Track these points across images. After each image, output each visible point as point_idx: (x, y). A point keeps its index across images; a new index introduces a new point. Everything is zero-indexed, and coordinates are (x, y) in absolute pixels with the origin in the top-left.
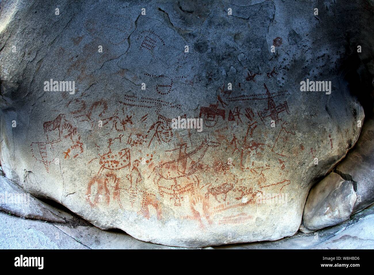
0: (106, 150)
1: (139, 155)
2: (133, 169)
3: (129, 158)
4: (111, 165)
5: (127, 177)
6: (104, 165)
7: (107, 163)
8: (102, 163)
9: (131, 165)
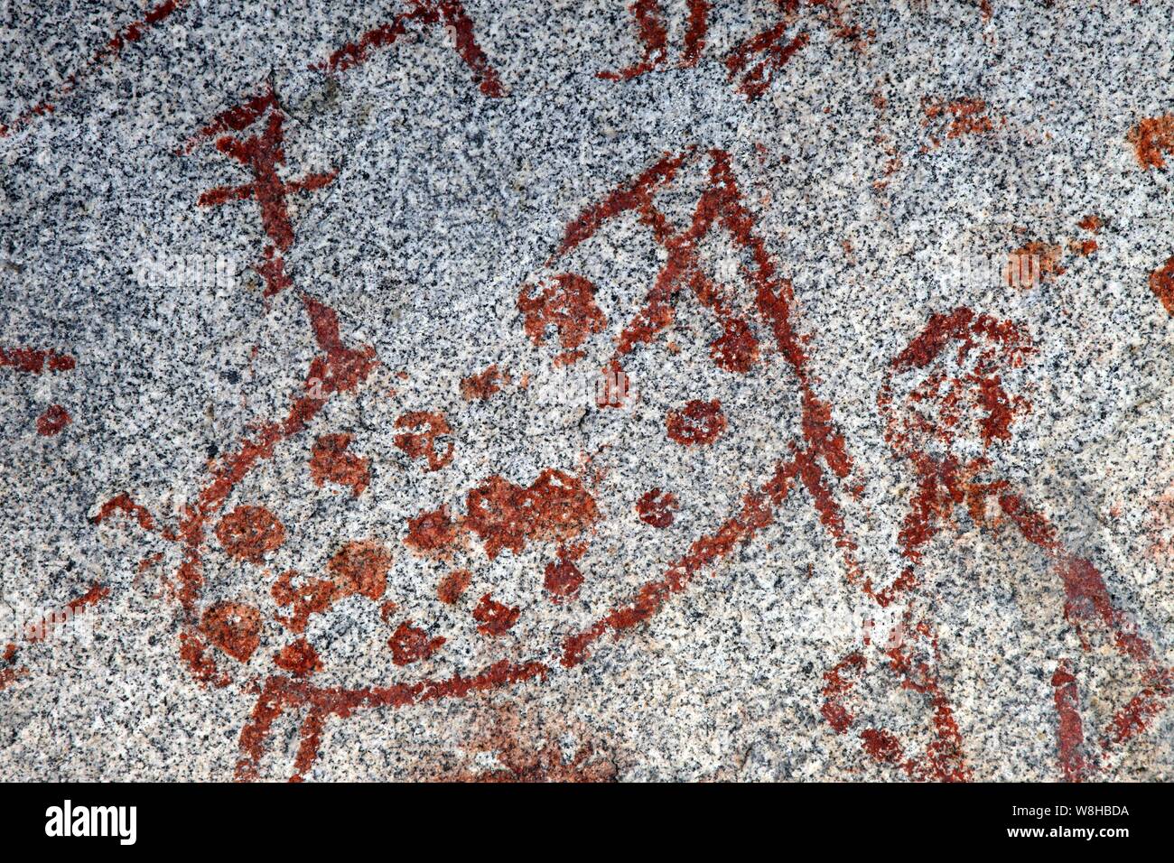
1: (974, 199)
2: (914, 534)
3: (768, 342)
4: (452, 592)
5: (841, 722)
6: (303, 659)
7: (343, 606)
8: (239, 641)
9: (856, 451)
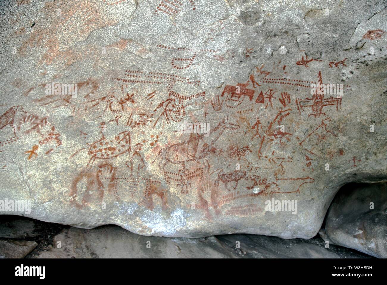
0: (97, 136)
1: (142, 137)
2: (134, 155)
3: (129, 142)
4: (106, 153)
5: (126, 165)
6: (95, 155)
7: (99, 152)
8: (92, 153)
9: (132, 150)
